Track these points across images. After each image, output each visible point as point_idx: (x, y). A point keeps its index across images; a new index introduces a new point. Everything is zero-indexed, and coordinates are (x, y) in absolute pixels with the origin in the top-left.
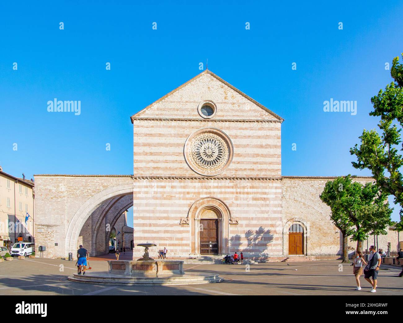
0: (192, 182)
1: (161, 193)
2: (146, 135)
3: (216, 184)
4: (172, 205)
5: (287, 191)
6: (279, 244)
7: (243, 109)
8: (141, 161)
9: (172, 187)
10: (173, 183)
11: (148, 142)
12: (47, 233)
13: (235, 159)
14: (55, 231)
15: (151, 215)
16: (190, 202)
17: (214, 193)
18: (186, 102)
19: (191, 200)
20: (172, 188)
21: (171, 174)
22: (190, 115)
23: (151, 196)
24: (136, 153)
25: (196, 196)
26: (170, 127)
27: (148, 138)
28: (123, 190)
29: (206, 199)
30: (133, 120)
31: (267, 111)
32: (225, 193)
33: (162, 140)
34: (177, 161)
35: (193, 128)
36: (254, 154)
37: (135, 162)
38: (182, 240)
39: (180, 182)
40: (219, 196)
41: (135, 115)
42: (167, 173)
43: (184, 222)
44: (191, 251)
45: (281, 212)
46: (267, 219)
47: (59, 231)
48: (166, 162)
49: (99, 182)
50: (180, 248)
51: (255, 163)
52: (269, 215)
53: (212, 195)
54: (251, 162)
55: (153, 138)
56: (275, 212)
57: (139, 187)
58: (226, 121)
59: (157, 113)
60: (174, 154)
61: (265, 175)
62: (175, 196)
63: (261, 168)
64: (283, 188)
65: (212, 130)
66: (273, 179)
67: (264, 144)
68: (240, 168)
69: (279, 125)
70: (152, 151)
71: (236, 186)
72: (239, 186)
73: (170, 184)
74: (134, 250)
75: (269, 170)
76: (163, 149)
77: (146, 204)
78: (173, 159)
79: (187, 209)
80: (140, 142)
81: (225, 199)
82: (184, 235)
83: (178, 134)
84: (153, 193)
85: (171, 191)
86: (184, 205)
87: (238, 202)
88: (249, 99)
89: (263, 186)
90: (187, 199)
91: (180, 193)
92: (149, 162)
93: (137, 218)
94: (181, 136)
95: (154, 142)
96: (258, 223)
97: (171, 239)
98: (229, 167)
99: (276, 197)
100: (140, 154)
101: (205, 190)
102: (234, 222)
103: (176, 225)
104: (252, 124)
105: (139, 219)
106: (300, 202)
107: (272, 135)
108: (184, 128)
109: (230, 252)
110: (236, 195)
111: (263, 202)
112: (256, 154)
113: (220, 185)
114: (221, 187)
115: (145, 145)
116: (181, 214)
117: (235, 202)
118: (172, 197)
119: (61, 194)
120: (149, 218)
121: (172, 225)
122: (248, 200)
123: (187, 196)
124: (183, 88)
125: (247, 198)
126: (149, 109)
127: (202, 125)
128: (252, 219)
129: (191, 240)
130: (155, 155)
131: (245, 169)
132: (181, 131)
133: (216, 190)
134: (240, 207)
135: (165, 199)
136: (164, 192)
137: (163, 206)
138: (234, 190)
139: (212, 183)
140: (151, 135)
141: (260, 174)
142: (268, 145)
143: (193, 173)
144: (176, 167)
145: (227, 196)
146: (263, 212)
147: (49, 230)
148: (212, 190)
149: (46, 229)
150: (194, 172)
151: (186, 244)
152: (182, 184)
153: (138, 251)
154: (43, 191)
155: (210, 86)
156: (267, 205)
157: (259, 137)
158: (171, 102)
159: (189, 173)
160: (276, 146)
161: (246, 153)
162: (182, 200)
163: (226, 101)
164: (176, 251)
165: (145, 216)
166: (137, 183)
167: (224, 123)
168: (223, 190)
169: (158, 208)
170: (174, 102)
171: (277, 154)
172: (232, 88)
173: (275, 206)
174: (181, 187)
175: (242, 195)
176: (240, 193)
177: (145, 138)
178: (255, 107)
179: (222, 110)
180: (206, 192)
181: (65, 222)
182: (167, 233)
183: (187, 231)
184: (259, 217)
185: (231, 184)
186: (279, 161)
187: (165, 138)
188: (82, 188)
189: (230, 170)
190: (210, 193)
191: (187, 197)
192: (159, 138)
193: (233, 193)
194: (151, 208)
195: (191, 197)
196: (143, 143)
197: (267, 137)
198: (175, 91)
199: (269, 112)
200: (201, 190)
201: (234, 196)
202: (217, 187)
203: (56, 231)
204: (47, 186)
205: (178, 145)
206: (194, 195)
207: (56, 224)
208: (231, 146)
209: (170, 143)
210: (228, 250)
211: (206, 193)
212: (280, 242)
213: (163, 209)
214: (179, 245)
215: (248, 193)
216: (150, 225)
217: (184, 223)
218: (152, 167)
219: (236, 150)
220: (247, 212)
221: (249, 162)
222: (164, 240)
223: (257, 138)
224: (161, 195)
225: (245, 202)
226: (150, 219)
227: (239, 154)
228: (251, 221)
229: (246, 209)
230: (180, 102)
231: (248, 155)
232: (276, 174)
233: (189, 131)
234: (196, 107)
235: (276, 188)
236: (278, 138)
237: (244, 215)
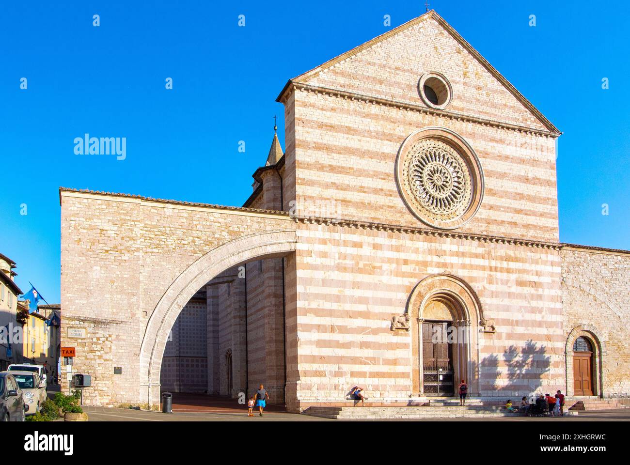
0: (411, 240)
1: (353, 257)
2: (321, 126)
3: (454, 248)
4: (375, 287)
5: (569, 272)
6: (560, 375)
7: (495, 101)
8: (311, 183)
9: (376, 247)
10: (376, 238)
11: (325, 142)
12: (95, 340)
13: (487, 199)
14: (114, 337)
15: (335, 306)
16: (409, 282)
17: (452, 265)
18: (397, 68)
19: (411, 277)
20: (374, 248)
21: (371, 218)
22: (403, 96)
23: (333, 264)
24: (301, 164)
25: (420, 270)
26: (368, 116)
27: (324, 132)
28: (275, 244)
29: (438, 278)
30: (295, 88)
31: (533, 112)
32: (472, 267)
33: (353, 142)
34: (382, 190)
35: (411, 124)
36: (516, 193)
37: (299, 184)
38: (395, 364)
39: (390, 237)
40: (461, 273)
41: (300, 78)
42: (364, 215)
43: (400, 326)
44: (411, 388)
45: (560, 312)
46: (540, 324)
47: (124, 337)
48: (362, 190)
49: (220, 220)
50: (391, 381)
51: (519, 212)
52: (543, 317)
53: (449, 270)
54: (511, 208)
55: (335, 134)
56: (553, 311)
57: (309, 241)
58: (468, 120)
59: (342, 82)
60: (376, 175)
61: (535, 237)
62: (380, 268)
63: (528, 223)
64: (562, 264)
65: (445, 134)
66: (548, 247)
67: (531, 175)
68: (493, 218)
69: (552, 143)
70: (333, 163)
71: (487, 255)
72: (493, 255)
73: (370, 240)
74: (298, 387)
75: (541, 228)
76: (353, 162)
77: (323, 280)
78: (374, 186)
79: (404, 297)
80: (309, 139)
81: (473, 279)
82: (399, 353)
83: (384, 134)
84: (337, 256)
85: (372, 254)
86: (398, 288)
87: (493, 287)
88: (503, 84)
89: (532, 258)
90: (404, 275)
91: (390, 261)
92: (327, 186)
93: (306, 312)
94: (389, 138)
95: (336, 143)
96: (526, 332)
97: (374, 360)
98: (477, 215)
99: (553, 281)
100: (308, 166)
101: (436, 259)
102: (487, 329)
103: (383, 330)
104: (510, 134)
105: (308, 314)
106: (589, 294)
107: (542, 160)
108: (395, 123)
109: (482, 390)
110: (489, 272)
111: (532, 291)
112: (519, 194)
113: (462, 249)
114: (463, 255)
115: (319, 147)
116: (393, 307)
117: (487, 286)
118: (374, 267)
119: (131, 242)
120: (331, 313)
121: (375, 332)
122: (509, 284)
123: (405, 268)
124: (389, 39)
125: (507, 282)
126: (326, 70)
127: (426, 122)
128: (517, 323)
129: (411, 363)
130: (340, 173)
131: (503, 222)
132: (389, 127)
133: (455, 260)
134: (496, 297)
135: (360, 271)
136: (360, 257)
137: (358, 288)
138: (484, 262)
139: (448, 245)
140: (331, 127)
141: (526, 234)
142: (537, 179)
143: (413, 221)
144: (382, 204)
145: (475, 273)
146: (533, 310)
147: (101, 333)
148: (448, 259)
149: (90, 330)
150: (414, 218)
151: (403, 373)
152: (394, 242)
153: (308, 389)
154: (85, 231)
155: (438, 45)
156: (540, 297)
157: (522, 161)
158: (369, 63)
159: (406, 220)
160: (548, 183)
161: (503, 189)
162: (394, 276)
163: (467, 80)
164: (384, 387)
165: (321, 307)
166: (304, 232)
167: (465, 124)
168: (467, 261)
169: (348, 292)
170: (374, 64)
171: (551, 199)
172: (475, 57)
173: (552, 299)
174: (392, 248)
175: (500, 273)
176: (496, 269)
177: (318, 131)
178: (513, 101)
179: (459, 98)
180: (439, 263)
181: (139, 314)
182: (366, 348)
183: (405, 344)
184: (528, 320)
185: (481, 250)
186: (554, 212)
187: (359, 138)
188: (179, 232)
189: (478, 220)
190: (445, 265)
191: (403, 270)
192: (346, 136)
193: (483, 268)
194: (334, 291)
195: (412, 271)
196: (315, 143)
197: (535, 162)
198: (376, 43)
199: (536, 115)
200: (428, 258)
201: (486, 276)
202: (458, 254)
203: (118, 336)
204: (95, 220)
205: (384, 156)
206: (417, 268)
207: (117, 318)
208: (477, 172)
209: (369, 151)
210: (478, 386)
211: (438, 265)
212: (561, 370)
213: (358, 293)
214: (390, 375)
215: (508, 271)
216: (332, 329)
217: (398, 327)
218: (334, 198)
219: (489, 183)
220: (507, 309)
221: (508, 208)
222: (361, 363)
223: (520, 163)
224: (353, 262)
225: (505, 289)
226: (331, 316)
227: (492, 190)
228: (516, 327)
229: (506, 302)
230: (384, 66)
231: (505, 194)
232: (552, 236)
233: (403, 129)
234: (414, 83)
235: (552, 264)
236: (552, 168)
237: (503, 315)
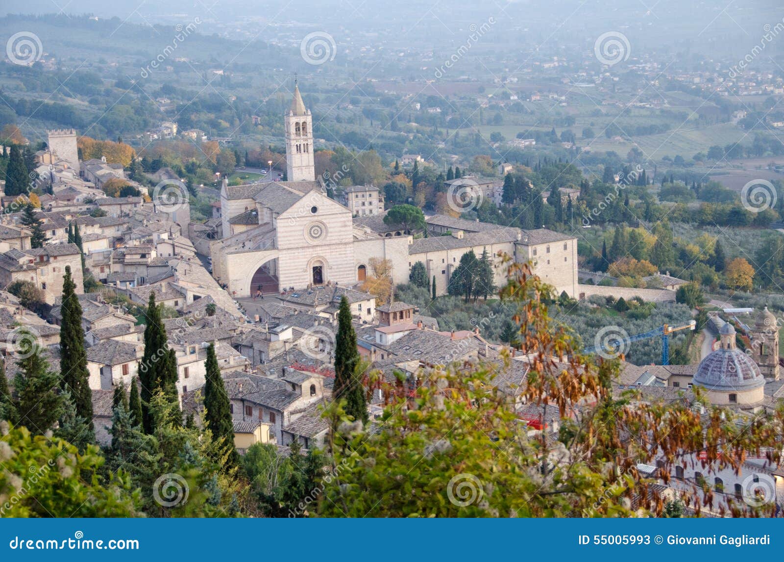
0: (308, 249)
1: (293, 256)
4: (298, 262)
7: (332, 207)
8: (281, 241)
10: (299, 251)
11: (285, 230)
12: (236, 284)
13: (329, 235)
14: (240, 283)
15: (289, 268)
16: (308, 259)
17: (319, 253)
20: (299, 253)
23: (287, 259)
24: (278, 237)
27: (285, 228)
28: (274, 256)
29: (315, 257)
30: (277, 220)
33: (293, 229)
34: (300, 239)
35: (307, 220)
36: (339, 231)
37: (279, 242)
38: (304, 279)
39: (302, 250)
40: (322, 255)
41: (278, 217)
42: (296, 246)
44: (309, 284)
45: (353, 260)
46: (347, 264)
47: (242, 282)
48: (295, 240)
49: (261, 254)
50: (304, 283)
51: (341, 235)
53: (319, 255)
55: (288, 228)
57: (282, 254)
58: (324, 215)
59: (290, 215)
60: (298, 235)
61: (345, 241)
62: (300, 257)
63: (342, 238)
64: (354, 247)
65: (317, 220)
66: (349, 243)
67: (344, 225)
68: (332, 239)
69: (350, 214)
71: (330, 249)
72: (332, 248)
73: (297, 251)
75: (347, 238)
76: (293, 233)
77: (285, 263)
78: (298, 238)
79: (306, 263)
81: (325, 256)
82: (306, 277)
83: (299, 225)
84: (289, 257)
85: (298, 255)
86: (304, 261)
87: (332, 257)
88: (335, 202)
89: (344, 247)
90: (306, 258)
91: (303, 255)
92: (286, 241)
94: (302, 226)
95: (289, 230)
96: (342, 267)
97: (297, 279)
99: (351, 252)
100: (280, 237)
101: (315, 253)
102: (330, 267)
103: (301, 272)
104: (337, 216)
105: (282, 271)
106: (363, 254)
107: (348, 220)
108: (303, 221)
110: (331, 253)
111: (344, 255)
112: (341, 231)
116: (303, 266)
117: (330, 257)
119: (242, 262)
121: (299, 272)
123: (306, 256)
124: (301, 200)
125: (336, 254)
126: (284, 213)
127: (311, 219)
130: (289, 237)
131: (334, 239)
132: (301, 223)
134: (332, 259)
135: (295, 259)
136: (295, 256)
139: (318, 249)
141: (342, 241)
142: (346, 225)
143: (309, 244)
144: (300, 242)
145: (326, 254)
146: (344, 261)
147: (237, 282)
151: (307, 281)
156: (347, 257)
157: (341, 222)
158: (296, 208)
159: (306, 245)
160: (349, 226)
162: (303, 259)
163: (323, 204)
166: (280, 253)
168: (324, 251)
169: (292, 264)
170: (298, 208)
171: (350, 230)
173: (350, 257)
174: (303, 252)
175: (334, 253)
177: (282, 228)
179: (321, 210)
181: (245, 277)
182: (297, 276)
183: (307, 274)
184: (343, 263)
185: (328, 248)
187: (294, 227)
188: (252, 258)
189: (327, 240)
190: (317, 254)
192: (292, 227)
193: (329, 252)
194: (288, 265)
196: (282, 231)
197: (345, 221)
199: (345, 208)
200: (313, 253)
201: (329, 254)
202: (321, 250)
205: (300, 230)
206: (310, 255)
207: (241, 278)
208: (326, 228)
209: (296, 230)
212: (353, 275)
213: (295, 264)
214: (301, 282)
215: (336, 252)
216: (288, 273)
217: (306, 271)
218: (288, 243)
219: (330, 230)
221: (336, 235)
225: (335, 256)
226: (287, 270)
227: (332, 231)
228: (339, 266)
229: (336, 260)
231: (336, 232)
232: (350, 240)
233: (305, 222)
235: (351, 247)
236: (351, 221)
237: (335, 263)
